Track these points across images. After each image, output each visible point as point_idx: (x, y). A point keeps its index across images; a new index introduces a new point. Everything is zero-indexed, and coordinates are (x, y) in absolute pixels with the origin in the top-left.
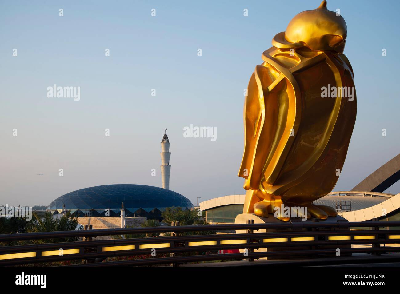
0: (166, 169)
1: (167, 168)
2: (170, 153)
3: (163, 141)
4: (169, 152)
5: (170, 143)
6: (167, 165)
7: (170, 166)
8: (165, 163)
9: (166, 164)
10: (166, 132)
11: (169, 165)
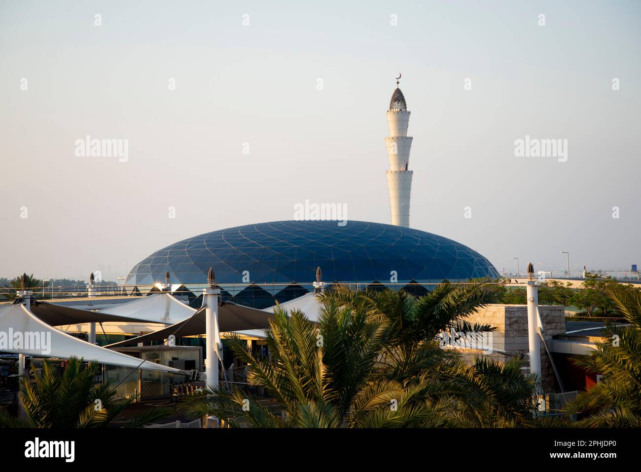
0: (400, 180)
1: (404, 177)
2: (411, 138)
3: (391, 108)
4: (409, 135)
5: (409, 113)
6: (403, 169)
7: (412, 172)
8: (399, 164)
9: (400, 167)
10: (398, 83)
11: (409, 169)
